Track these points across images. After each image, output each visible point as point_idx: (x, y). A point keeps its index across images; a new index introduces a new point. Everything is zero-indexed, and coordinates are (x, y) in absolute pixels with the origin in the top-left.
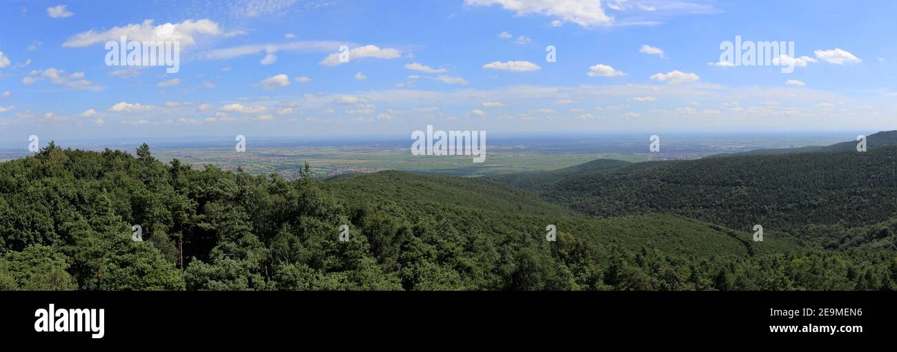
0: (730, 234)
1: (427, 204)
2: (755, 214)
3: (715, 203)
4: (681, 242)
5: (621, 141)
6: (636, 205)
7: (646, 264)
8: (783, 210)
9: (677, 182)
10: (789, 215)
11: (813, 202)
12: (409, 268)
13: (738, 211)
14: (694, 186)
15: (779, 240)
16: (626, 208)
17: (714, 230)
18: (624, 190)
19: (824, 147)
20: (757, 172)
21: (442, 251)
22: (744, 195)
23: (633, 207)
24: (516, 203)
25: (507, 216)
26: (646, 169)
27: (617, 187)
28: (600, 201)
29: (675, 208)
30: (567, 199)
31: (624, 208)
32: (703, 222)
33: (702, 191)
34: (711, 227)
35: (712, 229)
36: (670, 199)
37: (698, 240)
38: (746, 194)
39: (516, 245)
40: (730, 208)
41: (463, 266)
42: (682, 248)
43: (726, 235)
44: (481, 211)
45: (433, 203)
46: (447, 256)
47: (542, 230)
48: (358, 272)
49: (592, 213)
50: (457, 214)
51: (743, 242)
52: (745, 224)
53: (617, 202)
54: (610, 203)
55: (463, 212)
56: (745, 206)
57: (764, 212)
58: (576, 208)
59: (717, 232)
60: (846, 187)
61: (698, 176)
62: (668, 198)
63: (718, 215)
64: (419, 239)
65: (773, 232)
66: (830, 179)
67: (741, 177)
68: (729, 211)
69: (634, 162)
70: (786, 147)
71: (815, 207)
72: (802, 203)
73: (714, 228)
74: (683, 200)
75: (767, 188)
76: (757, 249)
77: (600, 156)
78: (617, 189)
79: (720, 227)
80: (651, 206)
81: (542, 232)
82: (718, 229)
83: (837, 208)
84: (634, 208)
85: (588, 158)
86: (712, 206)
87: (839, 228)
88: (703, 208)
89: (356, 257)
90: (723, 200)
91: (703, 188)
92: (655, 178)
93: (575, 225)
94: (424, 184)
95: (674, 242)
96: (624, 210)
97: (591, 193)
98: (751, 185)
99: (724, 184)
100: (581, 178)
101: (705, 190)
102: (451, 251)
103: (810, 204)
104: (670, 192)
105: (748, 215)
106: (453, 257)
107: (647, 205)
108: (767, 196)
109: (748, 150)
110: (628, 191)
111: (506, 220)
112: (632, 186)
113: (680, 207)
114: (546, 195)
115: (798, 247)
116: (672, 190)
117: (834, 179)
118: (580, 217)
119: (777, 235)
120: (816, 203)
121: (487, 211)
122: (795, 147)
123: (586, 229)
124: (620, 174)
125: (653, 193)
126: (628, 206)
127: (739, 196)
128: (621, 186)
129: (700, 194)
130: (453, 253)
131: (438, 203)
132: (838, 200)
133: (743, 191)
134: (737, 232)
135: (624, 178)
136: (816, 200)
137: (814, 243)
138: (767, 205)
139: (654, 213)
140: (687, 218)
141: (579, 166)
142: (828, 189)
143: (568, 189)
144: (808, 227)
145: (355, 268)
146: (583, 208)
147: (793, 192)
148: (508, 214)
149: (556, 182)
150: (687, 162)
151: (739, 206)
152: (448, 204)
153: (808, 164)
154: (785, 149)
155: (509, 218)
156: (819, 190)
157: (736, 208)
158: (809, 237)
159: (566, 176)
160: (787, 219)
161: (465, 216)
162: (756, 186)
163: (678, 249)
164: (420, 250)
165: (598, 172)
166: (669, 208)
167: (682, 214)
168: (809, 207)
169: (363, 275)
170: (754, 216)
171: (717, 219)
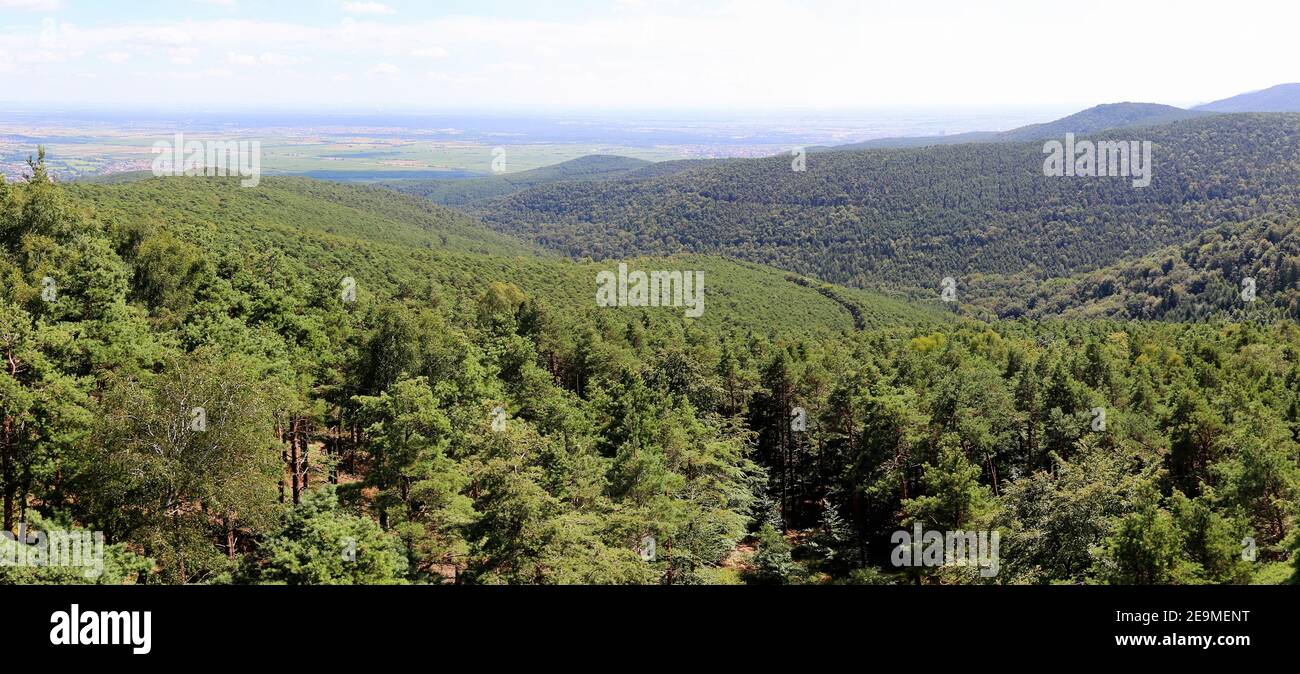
0: (825, 292)
1: (273, 230)
2: (872, 256)
3: (799, 236)
4: (733, 305)
5: (633, 124)
6: (656, 238)
7: (645, 341)
8: (923, 249)
9: (731, 198)
10: (934, 257)
11: (977, 232)
12: (196, 324)
13: (842, 251)
14: (762, 205)
15: (915, 304)
16: (639, 244)
17: (796, 286)
18: (636, 210)
19: (999, 134)
20: (875, 180)
21: (259, 302)
22: (852, 223)
23: (651, 241)
24: (437, 231)
25: (417, 254)
26: (677, 174)
27: (623, 205)
28: (591, 231)
29: (728, 244)
30: (530, 226)
31: (635, 244)
32: (775, 271)
33: (776, 214)
34: (789, 279)
35: (792, 283)
36: (718, 228)
37: (766, 303)
38: (857, 219)
39: (413, 302)
40: (826, 245)
41: (294, 328)
42: (734, 317)
43: (816, 293)
44: (369, 244)
45: (284, 228)
46: (267, 310)
47: (478, 281)
48: (105, 324)
49: (576, 253)
50: (325, 248)
51: (847, 306)
52: (853, 274)
53: (623, 233)
54: (610, 234)
55: (335, 245)
56: (853, 240)
57: (888, 252)
58: (547, 243)
59: (801, 288)
60: (1039, 206)
61: (770, 188)
62: (715, 226)
63: (805, 258)
64: (228, 283)
65: (906, 288)
66: (1008, 190)
67: (847, 189)
68: (825, 250)
69: (656, 161)
70: (931, 134)
71: (982, 242)
72: (957, 234)
73: (795, 281)
74: (742, 231)
75: (893, 209)
76: (872, 318)
77: (594, 150)
78: (622, 209)
79: (807, 279)
80: (683, 241)
81: (478, 285)
82: (802, 283)
83: (1022, 244)
84: (652, 244)
85: (571, 152)
86: (794, 241)
87: (1027, 280)
88: (778, 244)
89: (102, 299)
90: (814, 231)
91: (777, 208)
92: (691, 191)
93: (539, 272)
94: (270, 194)
95: (719, 305)
96: (634, 247)
97: (576, 216)
98: (866, 204)
99: (815, 202)
100: (558, 188)
101: (783, 213)
102: (276, 302)
103: (973, 237)
104: (718, 216)
105: (858, 256)
106: (279, 313)
107: (676, 238)
108: (895, 223)
109: (861, 140)
110: (641, 213)
111: (414, 262)
112: (651, 203)
113: (736, 243)
114: (494, 220)
115: (950, 315)
116: (721, 212)
117: (1016, 190)
118: (554, 259)
119: (912, 294)
120: (984, 236)
121: (380, 245)
122: (947, 134)
123: (559, 279)
124: (628, 183)
125: (687, 216)
126: (641, 241)
127: (844, 223)
128: (630, 203)
129: (773, 220)
130: (277, 306)
131: (293, 230)
132: (1024, 229)
133: (850, 213)
134: (836, 288)
135: (636, 190)
136: (984, 229)
137: (981, 307)
138: (895, 240)
139: (688, 254)
140: (749, 264)
141: (555, 167)
142: (1007, 210)
143: (533, 208)
144: (969, 279)
145: (100, 318)
146: (559, 242)
147: (941, 216)
148: (418, 250)
149: (513, 195)
150: (749, 163)
151: (843, 240)
152: (310, 230)
153: (969, 165)
154: (929, 138)
155: (420, 257)
156: (989, 213)
157: (838, 245)
158: (971, 297)
159: (531, 184)
160: (930, 265)
161: (340, 253)
162: (874, 205)
163: (726, 319)
164: (227, 300)
165: (591, 178)
166: (717, 244)
167: (740, 255)
168: (971, 242)
169: (113, 328)
170: (871, 259)
171: (802, 265)
